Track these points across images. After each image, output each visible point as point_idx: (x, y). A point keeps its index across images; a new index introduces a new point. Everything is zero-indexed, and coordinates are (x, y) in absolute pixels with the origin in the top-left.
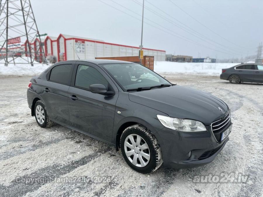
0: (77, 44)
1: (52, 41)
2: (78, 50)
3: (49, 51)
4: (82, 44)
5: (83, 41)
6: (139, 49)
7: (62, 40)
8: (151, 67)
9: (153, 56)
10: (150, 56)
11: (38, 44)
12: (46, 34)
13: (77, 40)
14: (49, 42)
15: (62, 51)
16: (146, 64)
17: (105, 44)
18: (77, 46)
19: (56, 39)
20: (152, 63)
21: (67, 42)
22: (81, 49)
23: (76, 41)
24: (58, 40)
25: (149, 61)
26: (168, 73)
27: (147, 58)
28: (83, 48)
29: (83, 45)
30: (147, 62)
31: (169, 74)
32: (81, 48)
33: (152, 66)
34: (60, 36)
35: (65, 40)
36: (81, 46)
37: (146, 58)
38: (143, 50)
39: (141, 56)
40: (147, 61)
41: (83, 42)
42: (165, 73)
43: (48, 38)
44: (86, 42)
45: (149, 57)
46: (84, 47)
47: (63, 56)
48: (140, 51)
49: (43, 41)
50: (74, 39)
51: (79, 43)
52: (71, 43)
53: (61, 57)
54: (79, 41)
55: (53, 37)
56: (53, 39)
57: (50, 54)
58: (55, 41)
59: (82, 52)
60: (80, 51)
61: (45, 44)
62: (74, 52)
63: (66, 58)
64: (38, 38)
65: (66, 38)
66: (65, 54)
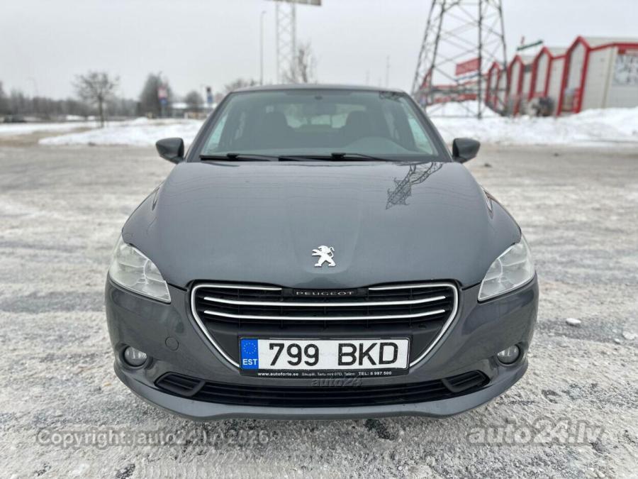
0: (622, 61)
1: (552, 59)
2: (623, 76)
3: (540, 87)
11: (516, 70)
12: (540, 42)
13: (624, 47)
15: (574, 82)
18: (621, 66)
19: (563, 52)
21: (595, 56)
22: (633, 74)
23: (621, 52)
24: (568, 57)
32: (634, 69)
34: (579, 41)
35: (589, 50)
36: (635, 65)
43: (544, 51)
47: (574, 97)
49: (528, 61)
50: (614, 45)
51: (628, 55)
52: (602, 60)
53: (567, 100)
54: (629, 52)
55: (556, 49)
56: (554, 54)
57: (540, 93)
58: (559, 57)
59: (632, 82)
60: (628, 80)
61: (534, 66)
62: (607, 84)
63: (580, 103)
64: (520, 53)
65: (592, 45)
66: (581, 91)
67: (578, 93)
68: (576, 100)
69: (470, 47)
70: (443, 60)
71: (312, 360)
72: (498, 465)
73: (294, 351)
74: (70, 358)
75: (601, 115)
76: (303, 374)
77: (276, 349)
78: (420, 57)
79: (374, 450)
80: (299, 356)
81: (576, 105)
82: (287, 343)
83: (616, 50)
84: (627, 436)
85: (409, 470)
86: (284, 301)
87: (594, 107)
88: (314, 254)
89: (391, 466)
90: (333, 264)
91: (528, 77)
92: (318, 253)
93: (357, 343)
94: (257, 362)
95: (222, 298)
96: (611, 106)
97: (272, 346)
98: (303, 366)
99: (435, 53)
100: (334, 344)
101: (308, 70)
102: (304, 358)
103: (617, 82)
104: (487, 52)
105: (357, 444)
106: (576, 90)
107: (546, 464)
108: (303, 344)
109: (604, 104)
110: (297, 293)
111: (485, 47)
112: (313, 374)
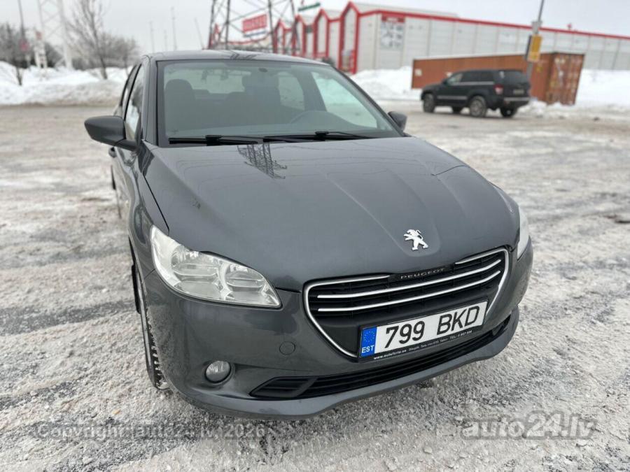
0: (385, 27)
1: (329, 21)
2: (387, 40)
3: (322, 48)
4: (399, 24)
5: (401, 17)
6: (530, 32)
7: (351, 19)
8: (568, 86)
9: (580, 52)
10: (570, 55)
11: (300, 28)
12: (318, 5)
13: (386, 15)
14: (322, 24)
15: (349, 45)
16: (554, 76)
17: (458, 24)
18: (385, 32)
19: (338, 15)
20: (576, 75)
21: (364, 21)
22: (394, 39)
23: (384, 19)
24: (342, 19)
25: (565, 69)
26: (621, 108)
27: (561, 59)
28: (399, 37)
29: (400, 29)
30: (558, 72)
31: (623, 110)
32: (395, 35)
33: (574, 85)
34: (350, 7)
35: (359, 15)
36: (395, 31)
37: (557, 61)
38: (541, 33)
39: (531, 53)
40: (559, 68)
41: (401, 20)
42: (610, 106)
43: (321, 13)
44: (408, 20)
45: (567, 57)
46: (401, 33)
47: (350, 58)
48: (530, 38)
49: (309, 22)
50: (378, 12)
51: (390, 22)
52: (370, 25)
53: (345, 61)
54: (390, 19)
55: (332, 11)
56: (332, 17)
57: (322, 53)
58: (335, 20)
59: (394, 47)
60: (391, 44)
61: (314, 28)
62: (375, 46)
63: (355, 63)
64: (301, 14)
65: (362, 10)
66: (355, 52)
67: (353, 54)
68: (352, 61)
69: (262, 6)
70: (236, 16)
71: (418, 335)
72: (514, 384)
73: (406, 331)
74: (37, 396)
75: (375, 75)
76: (410, 349)
77: (392, 332)
78: (213, 11)
79: (425, 399)
80: (409, 334)
81: (352, 66)
82: (401, 325)
83: (380, 16)
84: (569, 340)
85: (462, 407)
86: (391, 287)
87: (368, 68)
88: (407, 239)
89: (447, 408)
90: (426, 246)
91: (310, 37)
92: (410, 237)
93: (452, 313)
94: (374, 347)
95: (334, 293)
96: (380, 68)
97: (388, 330)
98: (411, 342)
99: (228, 9)
100: (436, 318)
101: (96, 18)
102: (413, 335)
103: (382, 44)
104: (277, 11)
105: (409, 398)
106: (352, 51)
107: (541, 375)
108: (413, 322)
109: (375, 66)
110: (402, 277)
111: (274, 7)
112: (418, 347)
